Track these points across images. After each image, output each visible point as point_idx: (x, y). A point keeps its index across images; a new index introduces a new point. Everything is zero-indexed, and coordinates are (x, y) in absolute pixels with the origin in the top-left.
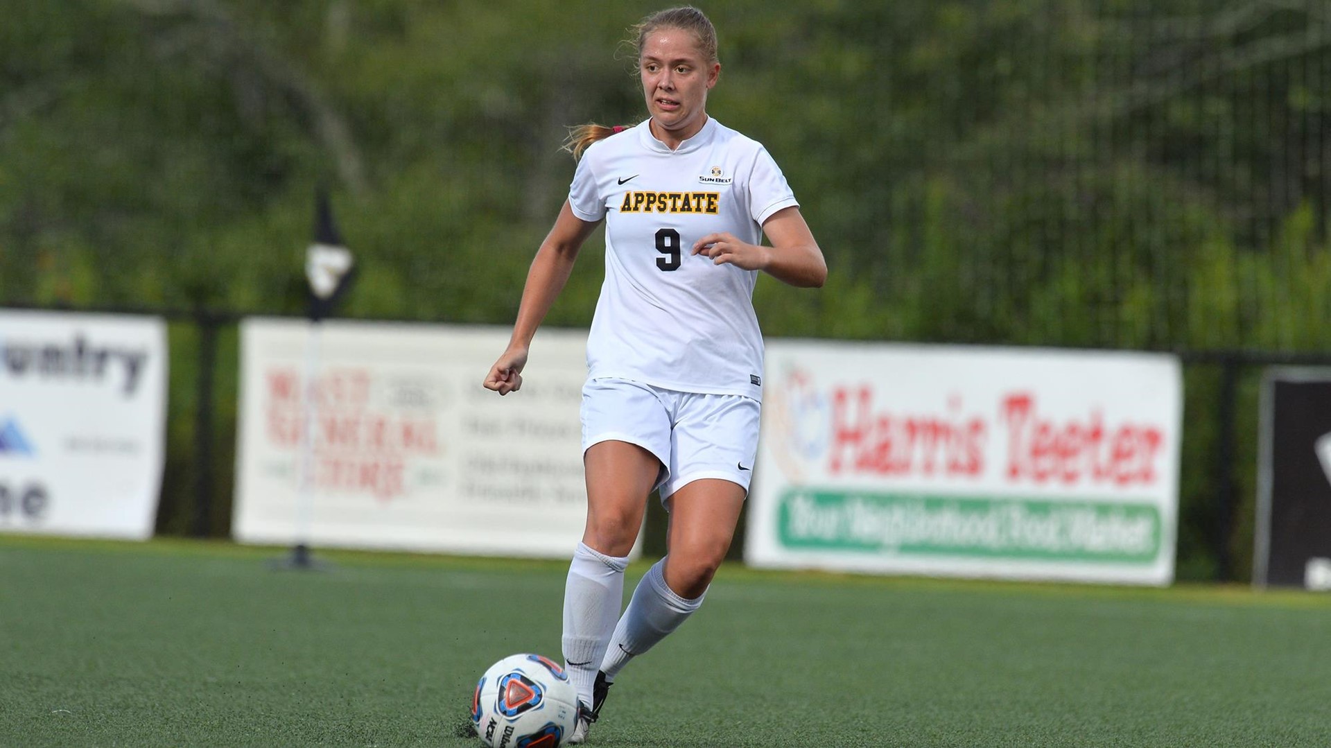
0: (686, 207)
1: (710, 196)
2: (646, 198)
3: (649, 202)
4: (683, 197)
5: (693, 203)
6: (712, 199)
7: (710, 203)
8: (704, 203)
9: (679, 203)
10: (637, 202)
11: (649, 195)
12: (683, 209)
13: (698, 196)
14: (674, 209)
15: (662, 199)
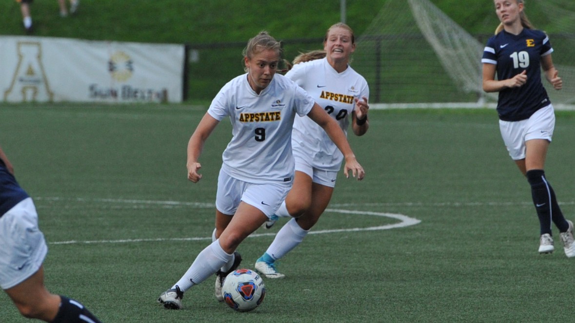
0: (267, 119)
1: (277, 113)
2: (250, 116)
3: (252, 118)
4: (265, 114)
5: (270, 117)
6: (278, 114)
7: (277, 116)
8: (275, 117)
9: (264, 117)
10: (247, 118)
11: (251, 115)
12: (266, 120)
13: (272, 114)
14: (262, 120)
15: (257, 116)
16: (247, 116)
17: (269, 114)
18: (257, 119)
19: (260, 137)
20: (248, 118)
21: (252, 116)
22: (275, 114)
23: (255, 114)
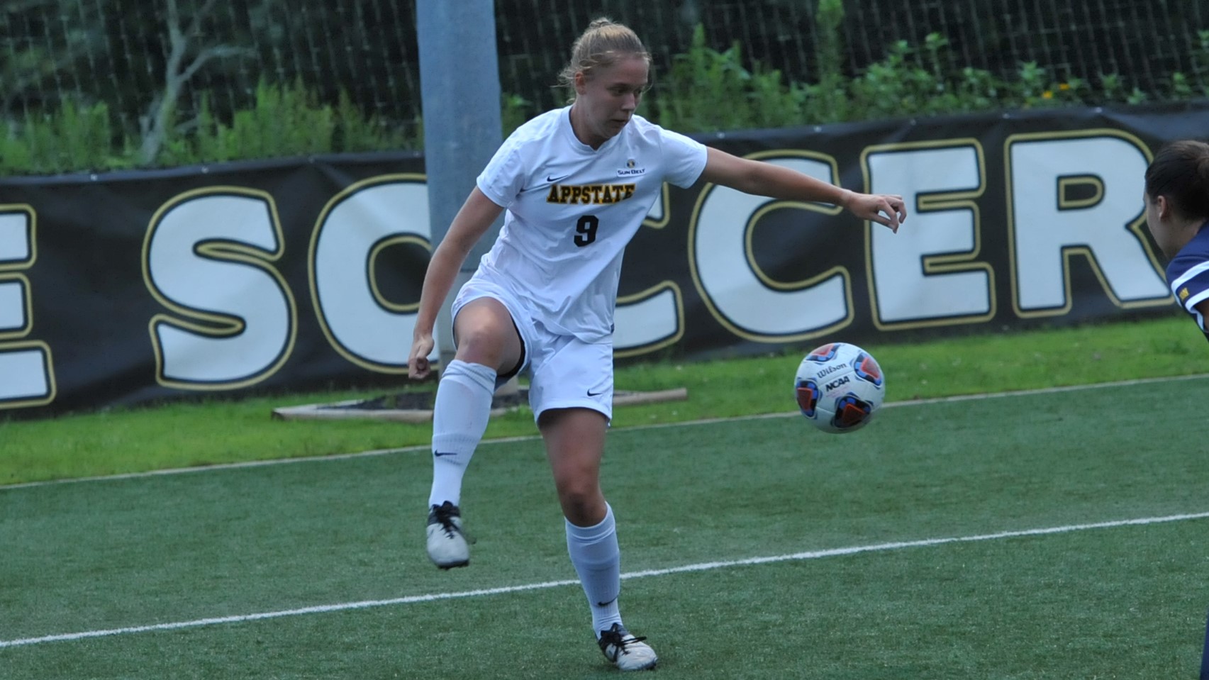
16: (566, 192)
17: (611, 188)
18: (586, 198)
19: (585, 238)
20: (568, 195)
21: (577, 192)
22: (625, 190)
23: (582, 187)
